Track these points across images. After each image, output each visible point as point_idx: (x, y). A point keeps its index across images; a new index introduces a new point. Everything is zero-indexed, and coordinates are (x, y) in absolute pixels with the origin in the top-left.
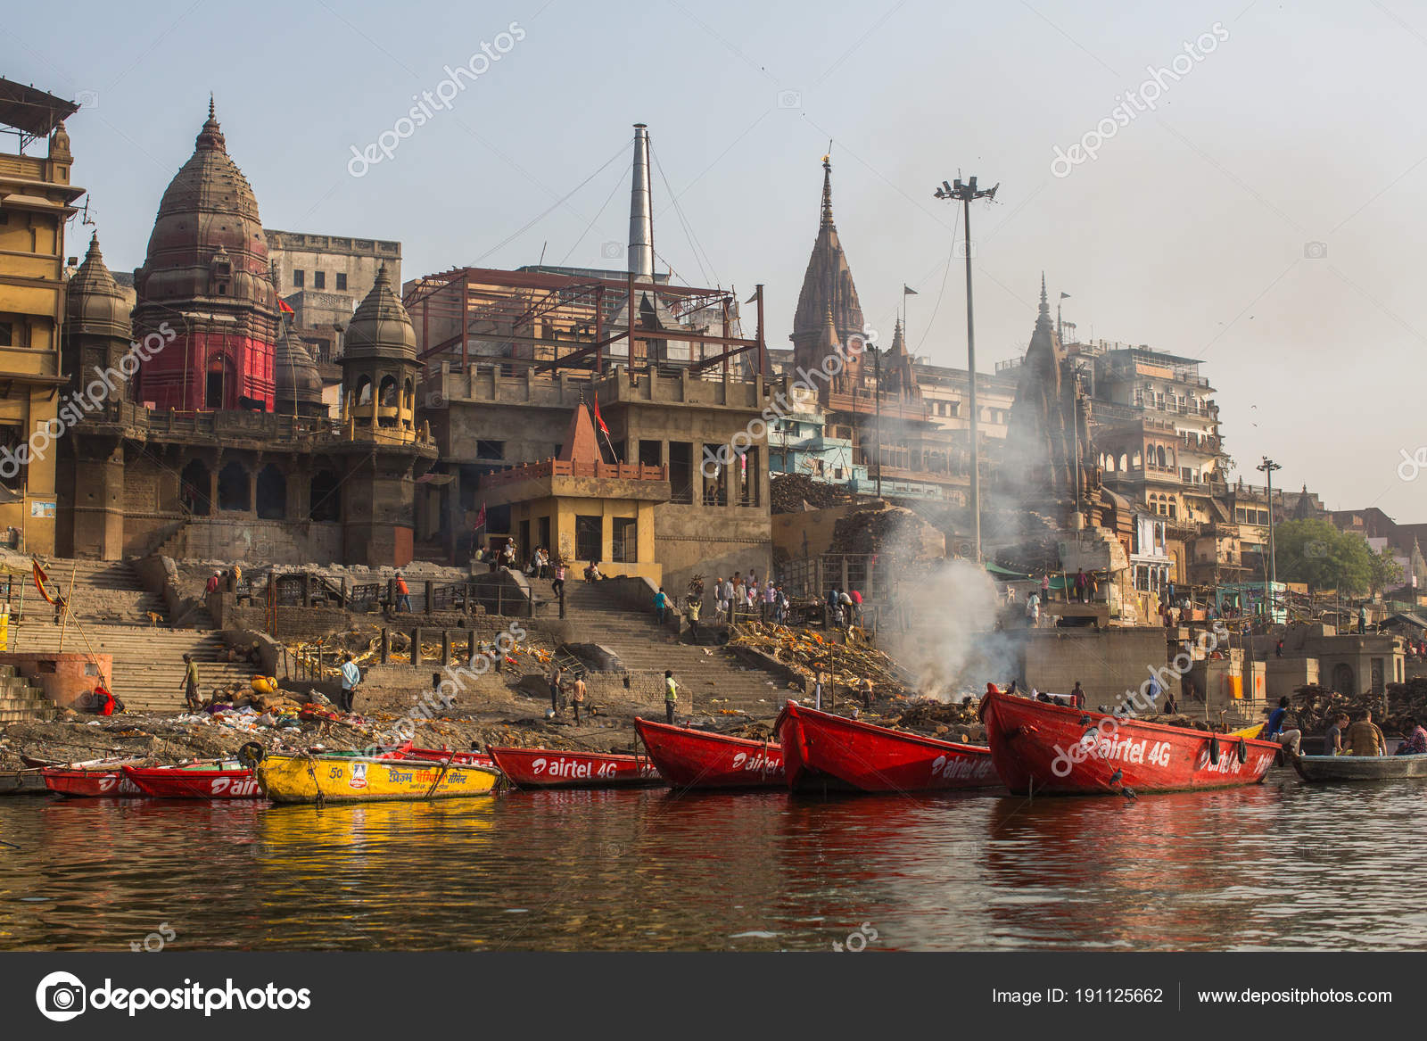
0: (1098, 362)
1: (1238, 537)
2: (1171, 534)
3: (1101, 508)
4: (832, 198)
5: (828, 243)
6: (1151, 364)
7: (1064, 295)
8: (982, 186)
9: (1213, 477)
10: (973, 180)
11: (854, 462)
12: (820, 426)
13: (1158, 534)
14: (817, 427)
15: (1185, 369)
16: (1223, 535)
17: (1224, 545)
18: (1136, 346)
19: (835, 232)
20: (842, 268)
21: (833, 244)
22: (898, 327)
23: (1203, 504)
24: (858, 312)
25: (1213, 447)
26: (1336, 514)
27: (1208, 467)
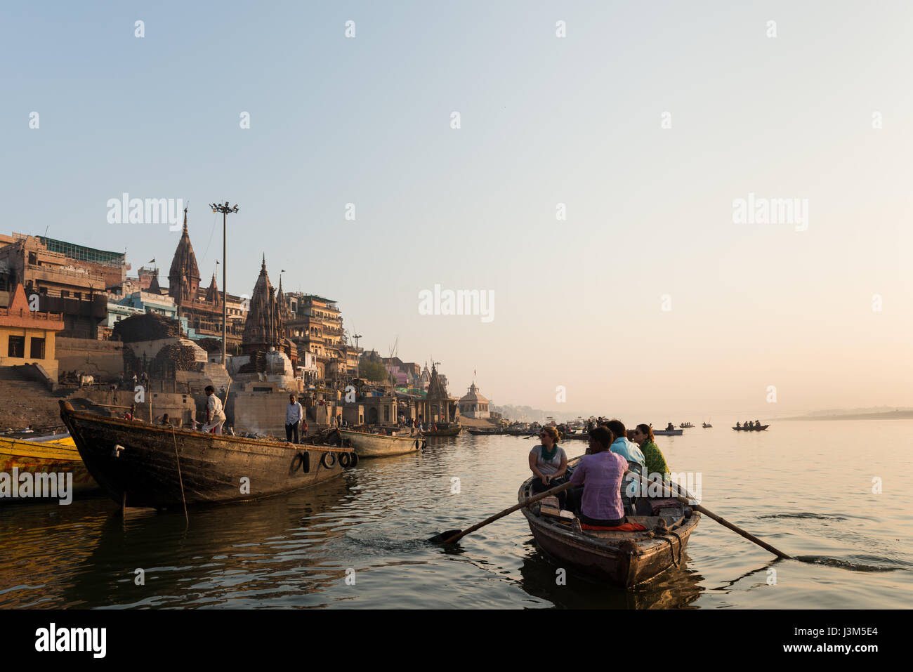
0: (299, 299)
1: (346, 363)
2: (319, 360)
3: (284, 346)
4: (187, 224)
5: (185, 241)
6: (318, 301)
7: (283, 271)
8: (231, 206)
9: (340, 343)
10: (227, 204)
11: (188, 327)
12: (175, 312)
13: (313, 359)
14: (173, 312)
15: (331, 304)
16: (341, 362)
17: (341, 366)
18: (313, 295)
19: (188, 237)
20: (190, 251)
21: (187, 242)
22: (213, 277)
23: (336, 352)
24: (197, 269)
25: (340, 332)
26: (384, 359)
27: (338, 339)
